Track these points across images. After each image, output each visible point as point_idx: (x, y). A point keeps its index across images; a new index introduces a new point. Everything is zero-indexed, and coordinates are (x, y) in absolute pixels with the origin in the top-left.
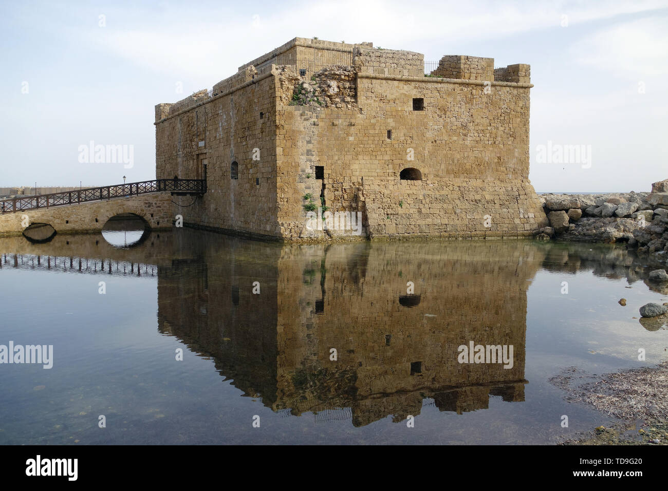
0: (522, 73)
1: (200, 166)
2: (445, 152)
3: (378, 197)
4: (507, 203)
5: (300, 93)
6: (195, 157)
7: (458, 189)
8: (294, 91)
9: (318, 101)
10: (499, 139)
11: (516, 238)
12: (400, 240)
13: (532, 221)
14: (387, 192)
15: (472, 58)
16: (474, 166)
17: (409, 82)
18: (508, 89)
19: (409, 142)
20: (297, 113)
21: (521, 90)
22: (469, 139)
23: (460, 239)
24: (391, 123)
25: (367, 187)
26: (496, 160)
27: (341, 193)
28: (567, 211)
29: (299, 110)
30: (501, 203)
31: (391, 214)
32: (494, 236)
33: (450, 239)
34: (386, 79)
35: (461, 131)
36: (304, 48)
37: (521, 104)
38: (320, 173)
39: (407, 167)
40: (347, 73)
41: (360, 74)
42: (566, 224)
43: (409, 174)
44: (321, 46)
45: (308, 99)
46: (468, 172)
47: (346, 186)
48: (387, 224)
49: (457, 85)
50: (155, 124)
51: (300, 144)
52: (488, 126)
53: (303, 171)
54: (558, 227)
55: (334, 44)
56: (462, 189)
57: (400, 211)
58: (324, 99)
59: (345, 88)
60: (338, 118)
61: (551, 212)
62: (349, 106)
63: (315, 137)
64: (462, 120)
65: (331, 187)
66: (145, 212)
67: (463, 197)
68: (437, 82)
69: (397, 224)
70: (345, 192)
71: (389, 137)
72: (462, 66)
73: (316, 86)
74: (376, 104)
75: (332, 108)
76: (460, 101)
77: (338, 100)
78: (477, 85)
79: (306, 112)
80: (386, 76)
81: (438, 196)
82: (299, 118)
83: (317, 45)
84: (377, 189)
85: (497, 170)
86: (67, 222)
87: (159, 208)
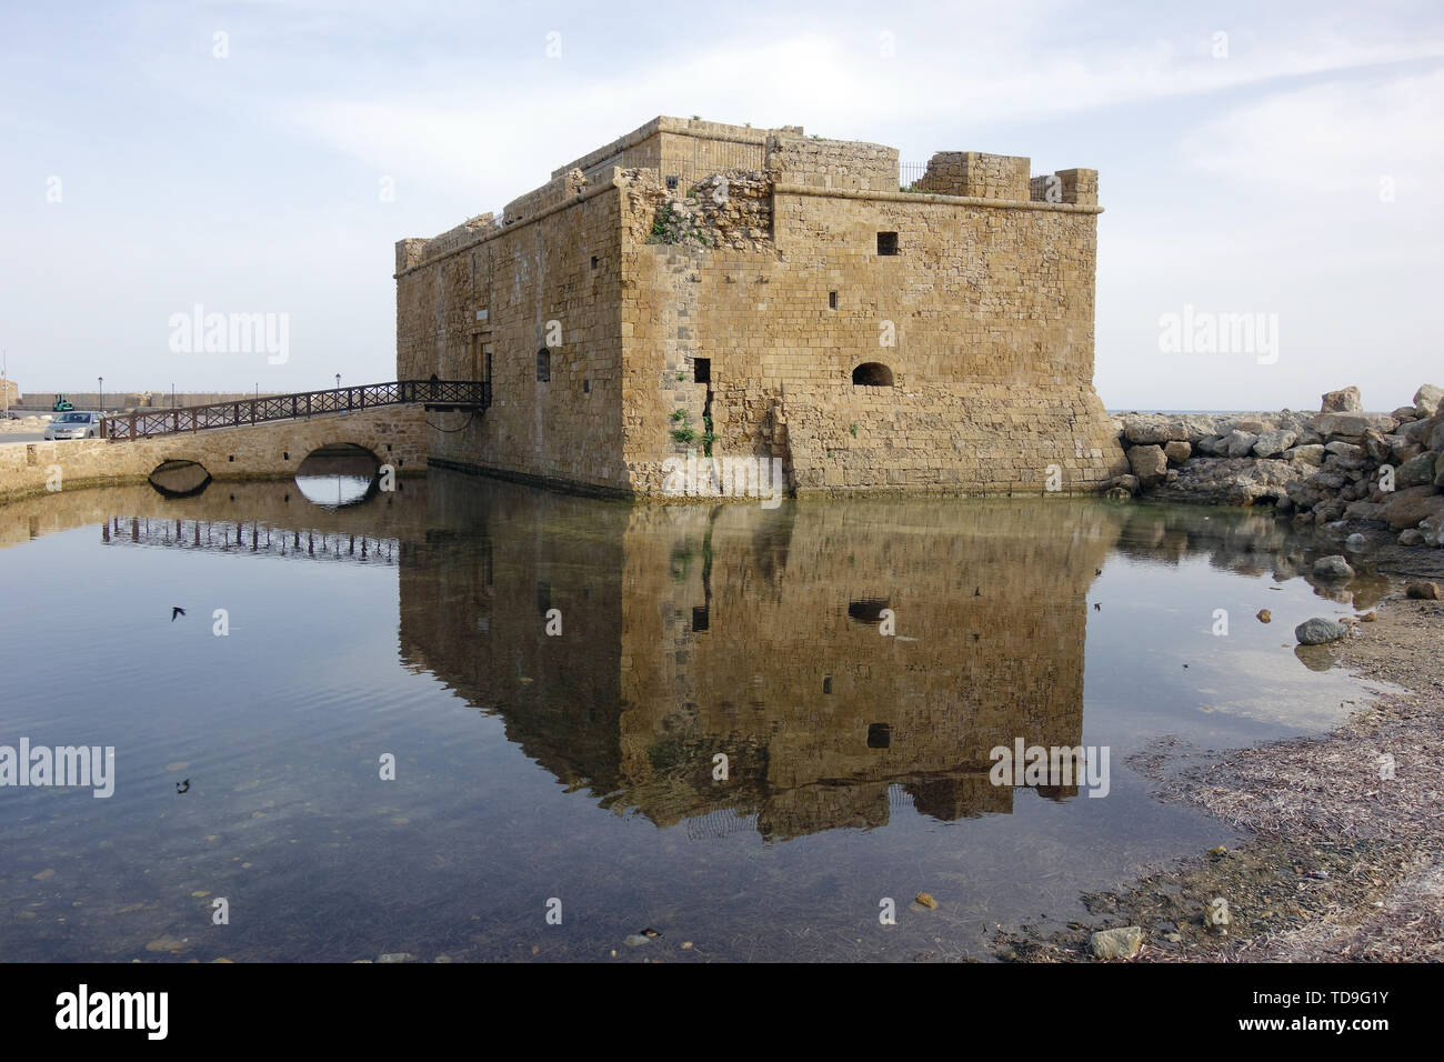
0: (1082, 186)
1: (479, 356)
2: (936, 333)
3: (812, 416)
4: (1052, 429)
5: (667, 221)
6: (470, 340)
7: (960, 403)
8: (656, 217)
9: (700, 237)
10: (1038, 309)
11: (1067, 495)
12: (851, 497)
13: (1098, 464)
14: (827, 408)
15: (989, 156)
16: (991, 360)
17: (871, 202)
18: (1056, 216)
19: (870, 313)
20: (661, 258)
21: (1081, 219)
22: (982, 308)
23: (964, 496)
24: (837, 279)
25: (790, 399)
26: (1032, 350)
27: (742, 409)
28: (1163, 445)
29: (664, 253)
30: (1042, 430)
31: (835, 449)
32: (1027, 492)
33: (945, 496)
34: (829, 196)
35: (968, 294)
36: (674, 136)
37: (1080, 243)
38: (702, 370)
39: (866, 361)
40: (754, 184)
41: (778, 186)
42: (1161, 469)
43: (868, 374)
44: (706, 133)
45: (682, 233)
46: (979, 372)
47: (752, 395)
48: (827, 468)
49: (960, 208)
50: (395, 277)
51: (666, 316)
52: (1017, 285)
53: (672, 367)
54: (1145, 476)
55: (732, 128)
56: (968, 403)
57: (852, 442)
58: (712, 232)
59: (750, 212)
60: (737, 267)
61: (1133, 448)
62: (759, 246)
63: (695, 304)
64: (969, 273)
65: (722, 397)
66: (376, 442)
67: (970, 419)
68: (923, 202)
69: (845, 468)
70: (750, 406)
71: (833, 305)
72: (970, 173)
73: (695, 209)
74: (809, 243)
75: (728, 250)
76: (965, 238)
77: (737, 234)
78: (997, 208)
79: (678, 256)
80: (827, 190)
81: (923, 416)
82: (665, 268)
83: (700, 131)
84: (810, 401)
85: (1034, 369)
86: (231, 459)
87: (402, 435)
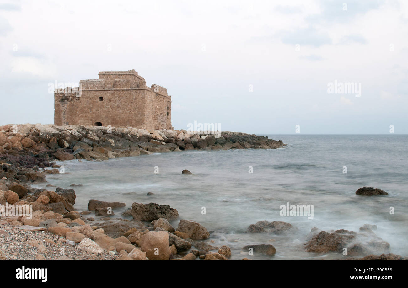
2: (111, 116)
10: (132, 110)
15: (121, 80)
16: (122, 121)
17: (98, 91)
18: (136, 91)
19: (98, 112)
21: (141, 91)
22: (120, 110)
24: (91, 106)
26: (131, 118)
29: (61, 103)
35: (117, 108)
37: (141, 96)
39: (97, 121)
43: (98, 124)
46: (120, 123)
49: (115, 91)
51: (61, 115)
52: (127, 105)
60: (73, 105)
62: (77, 101)
63: (66, 112)
64: (117, 104)
68: (108, 90)
71: (90, 111)
74: (86, 100)
75: (72, 102)
76: (116, 97)
77: (73, 99)
78: (123, 90)
80: (89, 90)
82: (61, 106)
